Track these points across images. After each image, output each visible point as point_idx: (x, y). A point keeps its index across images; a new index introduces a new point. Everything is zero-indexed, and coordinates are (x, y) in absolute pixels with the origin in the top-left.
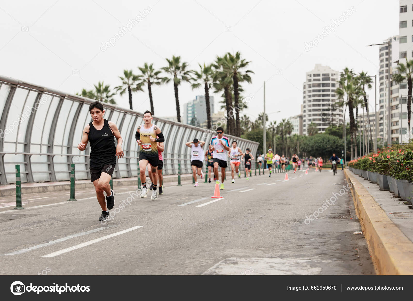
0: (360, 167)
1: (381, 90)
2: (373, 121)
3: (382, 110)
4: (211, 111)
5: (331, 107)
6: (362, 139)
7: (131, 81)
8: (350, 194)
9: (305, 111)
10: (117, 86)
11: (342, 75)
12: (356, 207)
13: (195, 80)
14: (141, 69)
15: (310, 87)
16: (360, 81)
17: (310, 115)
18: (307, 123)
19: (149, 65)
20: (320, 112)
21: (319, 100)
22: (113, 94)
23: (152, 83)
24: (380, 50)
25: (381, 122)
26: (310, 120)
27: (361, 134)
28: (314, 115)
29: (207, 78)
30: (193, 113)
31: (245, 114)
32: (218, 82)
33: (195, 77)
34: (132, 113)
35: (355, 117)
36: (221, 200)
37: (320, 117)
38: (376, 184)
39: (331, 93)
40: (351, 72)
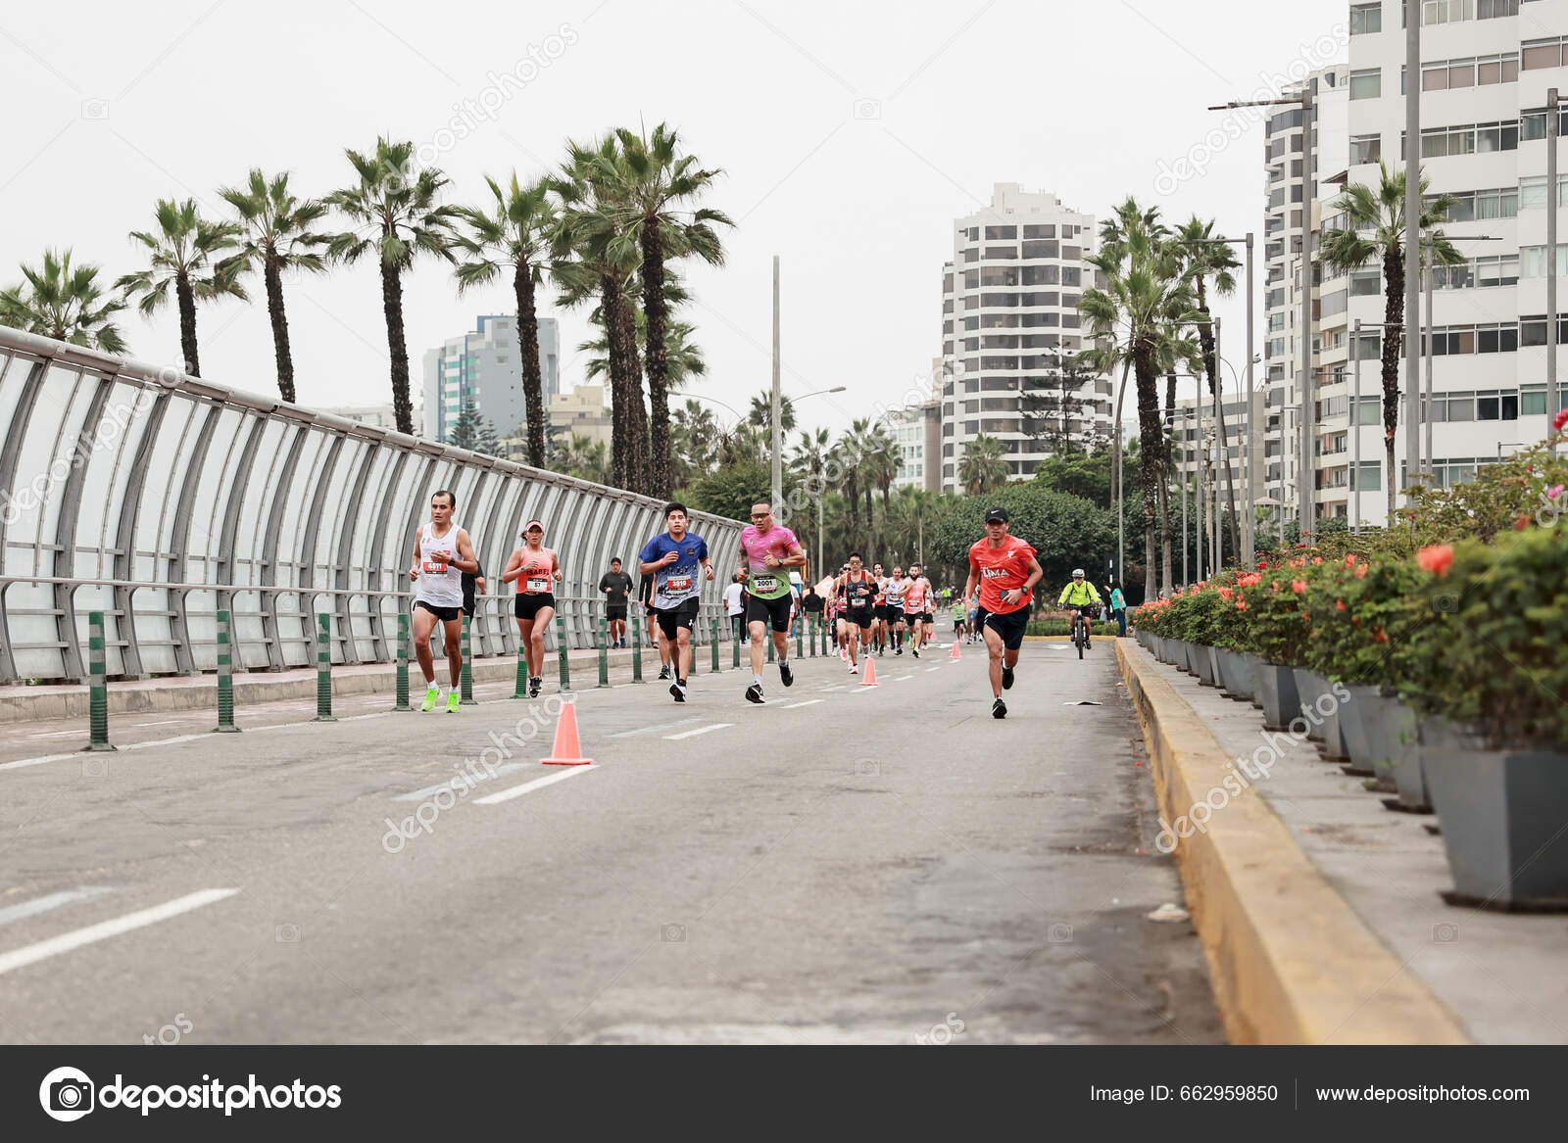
0: (1182, 630)
1: (1273, 299)
2: (1237, 430)
3: (1275, 385)
4: (545, 383)
5: (1060, 372)
6: (1191, 508)
7: (190, 253)
8: (1139, 745)
9: (949, 390)
10: (131, 273)
11: (1111, 233)
12: (1162, 803)
13: (475, 249)
14: (235, 199)
15: (971, 283)
16: (1185, 261)
17: (971, 406)
18: (960, 438)
19: (269, 180)
20: (1016, 394)
21: (1011, 342)
22: (112, 307)
23: (283, 261)
24: (1270, 128)
25: (1274, 435)
26: (972, 427)
27: (1189, 487)
28: (989, 404)
29: (525, 238)
30: (466, 391)
31: (694, 400)
32: (575, 257)
33: (471, 233)
34: (194, 391)
35: (1162, 416)
36: (586, 773)
37: (1018, 415)
38: (1248, 705)
39: (1061, 310)
40: (1149, 219)
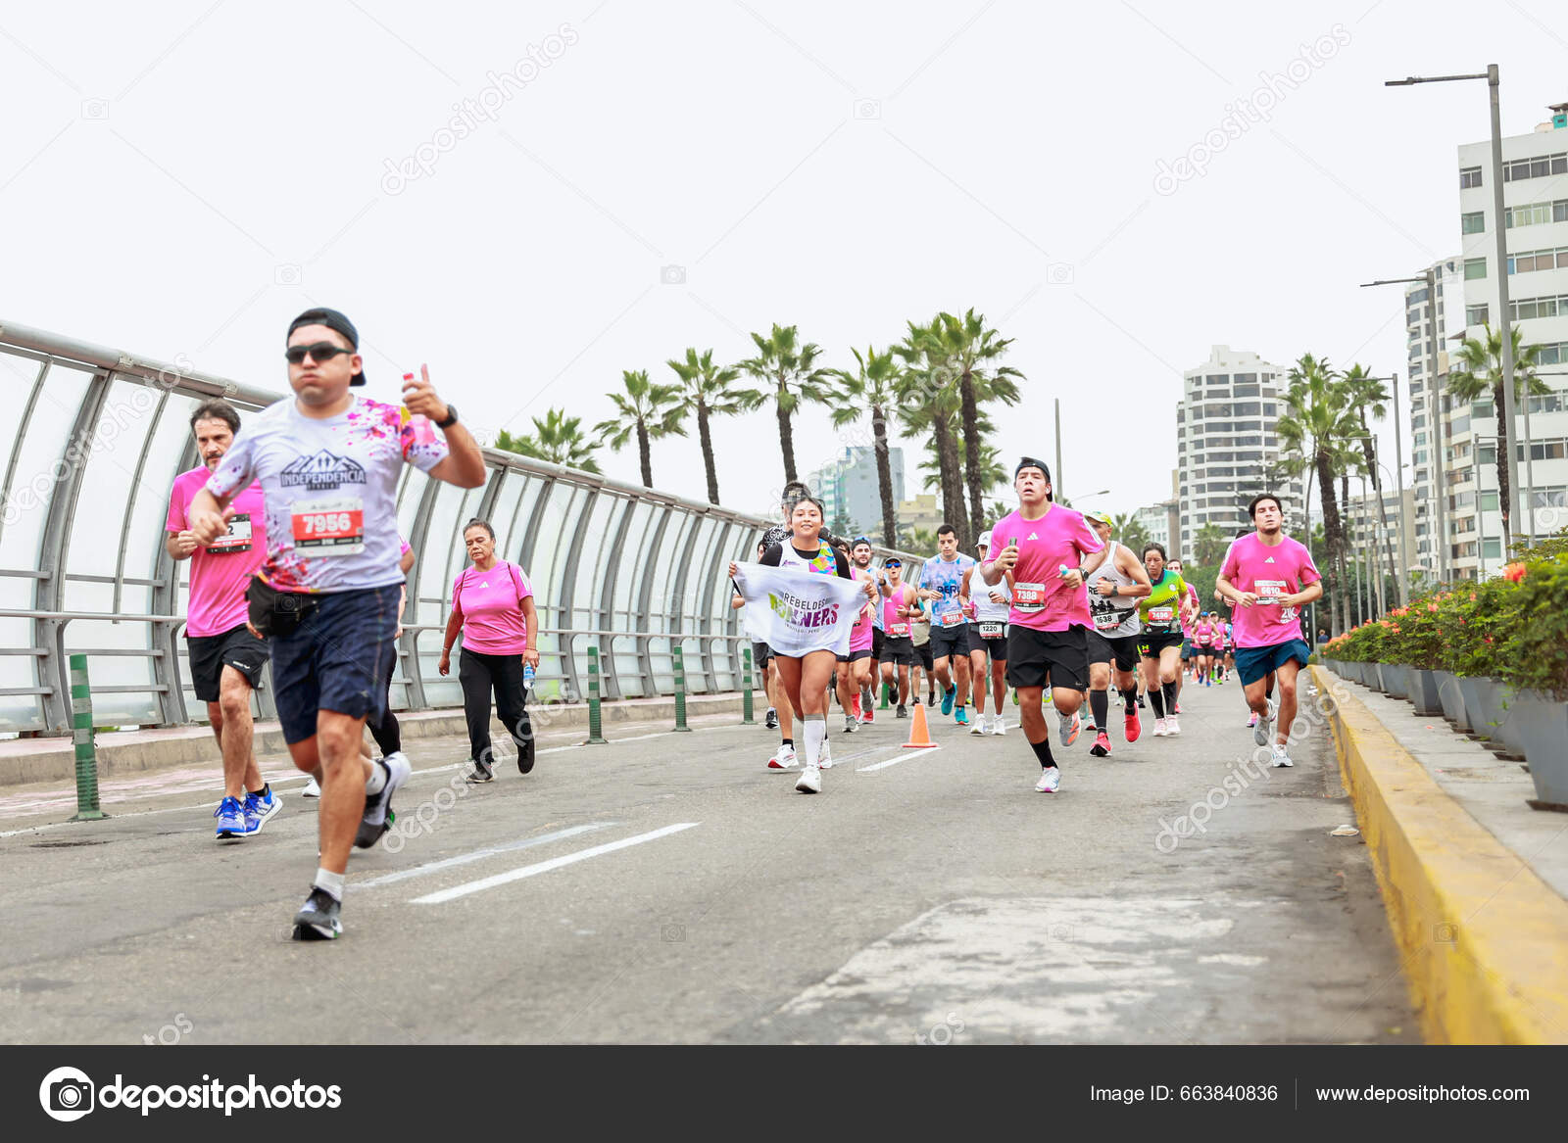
0: (1357, 653)
1: (1417, 422)
2: (1394, 517)
3: (1421, 484)
4: (895, 493)
5: (1264, 478)
6: (1363, 573)
7: (645, 406)
8: (1327, 732)
9: (1184, 491)
10: (606, 421)
11: (1295, 377)
12: (1342, 767)
13: (844, 398)
14: (675, 366)
15: (1197, 415)
16: (1350, 396)
17: (1201, 503)
18: (1194, 526)
19: (700, 355)
20: (1233, 494)
21: (1228, 457)
22: (592, 446)
24: (1409, 301)
25: (1421, 520)
26: (1201, 518)
27: (1361, 558)
28: (1214, 502)
29: (879, 391)
30: (839, 500)
31: (999, 502)
32: (912, 404)
33: (842, 389)
35: (1340, 507)
36: (934, 752)
37: (1235, 509)
38: (1404, 702)
39: (1262, 433)
40: (1323, 368)
